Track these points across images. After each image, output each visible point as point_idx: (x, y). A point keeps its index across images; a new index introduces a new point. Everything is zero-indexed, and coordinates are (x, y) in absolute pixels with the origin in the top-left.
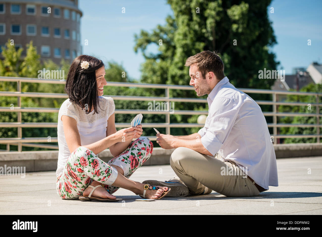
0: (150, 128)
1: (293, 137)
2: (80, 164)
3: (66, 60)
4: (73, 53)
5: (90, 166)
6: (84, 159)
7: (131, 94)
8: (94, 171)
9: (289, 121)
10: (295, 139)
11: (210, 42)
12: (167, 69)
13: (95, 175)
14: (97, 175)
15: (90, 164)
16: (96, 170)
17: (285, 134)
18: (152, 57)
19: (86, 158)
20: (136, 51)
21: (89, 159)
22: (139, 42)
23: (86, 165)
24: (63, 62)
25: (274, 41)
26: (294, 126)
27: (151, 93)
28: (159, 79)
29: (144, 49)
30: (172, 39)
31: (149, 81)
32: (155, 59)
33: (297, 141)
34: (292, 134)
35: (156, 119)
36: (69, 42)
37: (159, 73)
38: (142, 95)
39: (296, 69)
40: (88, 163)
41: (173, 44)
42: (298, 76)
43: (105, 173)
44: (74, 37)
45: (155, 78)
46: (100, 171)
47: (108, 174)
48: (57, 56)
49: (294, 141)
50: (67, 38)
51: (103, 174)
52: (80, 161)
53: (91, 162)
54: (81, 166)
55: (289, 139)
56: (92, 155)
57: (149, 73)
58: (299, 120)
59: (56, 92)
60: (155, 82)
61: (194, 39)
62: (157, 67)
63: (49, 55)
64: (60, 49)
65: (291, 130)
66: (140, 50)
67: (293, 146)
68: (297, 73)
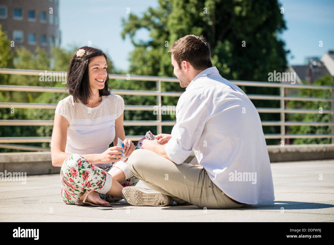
0: (140, 126)
1: (304, 137)
2: (70, 174)
3: (42, 47)
4: (50, 39)
5: (80, 177)
6: (74, 169)
7: (118, 87)
8: (85, 182)
9: (300, 118)
10: (307, 139)
11: (209, 27)
12: (160, 58)
13: (85, 186)
14: (87, 187)
15: (80, 175)
16: (86, 181)
17: (295, 133)
18: (142, 45)
19: (77, 169)
20: (124, 37)
21: (79, 170)
22: (127, 27)
23: (76, 176)
24: (38, 50)
25: (283, 26)
26: (306, 124)
27: (141, 86)
28: (150, 69)
29: (133, 35)
30: (165, 24)
31: (139, 72)
32: (145, 46)
33: (309, 141)
34: (303, 133)
35: (147, 116)
36: (46, 26)
37: (150, 63)
38: (130, 89)
39: (309, 59)
40: (78, 173)
41: (166, 29)
42: (311, 67)
43: (96, 185)
44: (51, 21)
45: (145, 69)
46: (91, 183)
47: (100, 186)
48: (32, 43)
49: (305, 142)
50: (43, 21)
51: (94, 186)
52: (70, 171)
53: (82, 173)
54: (72, 177)
55: (300, 139)
56: (83, 166)
57: (139, 62)
58: (312, 117)
59: (31, 85)
60: (146, 73)
61: (191, 23)
62: (147, 56)
63: (22, 41)
64: (35, 35)
65: (302, 129)
66: (128, 36)
67: (304, 147)
68: (310, 63)
